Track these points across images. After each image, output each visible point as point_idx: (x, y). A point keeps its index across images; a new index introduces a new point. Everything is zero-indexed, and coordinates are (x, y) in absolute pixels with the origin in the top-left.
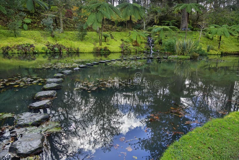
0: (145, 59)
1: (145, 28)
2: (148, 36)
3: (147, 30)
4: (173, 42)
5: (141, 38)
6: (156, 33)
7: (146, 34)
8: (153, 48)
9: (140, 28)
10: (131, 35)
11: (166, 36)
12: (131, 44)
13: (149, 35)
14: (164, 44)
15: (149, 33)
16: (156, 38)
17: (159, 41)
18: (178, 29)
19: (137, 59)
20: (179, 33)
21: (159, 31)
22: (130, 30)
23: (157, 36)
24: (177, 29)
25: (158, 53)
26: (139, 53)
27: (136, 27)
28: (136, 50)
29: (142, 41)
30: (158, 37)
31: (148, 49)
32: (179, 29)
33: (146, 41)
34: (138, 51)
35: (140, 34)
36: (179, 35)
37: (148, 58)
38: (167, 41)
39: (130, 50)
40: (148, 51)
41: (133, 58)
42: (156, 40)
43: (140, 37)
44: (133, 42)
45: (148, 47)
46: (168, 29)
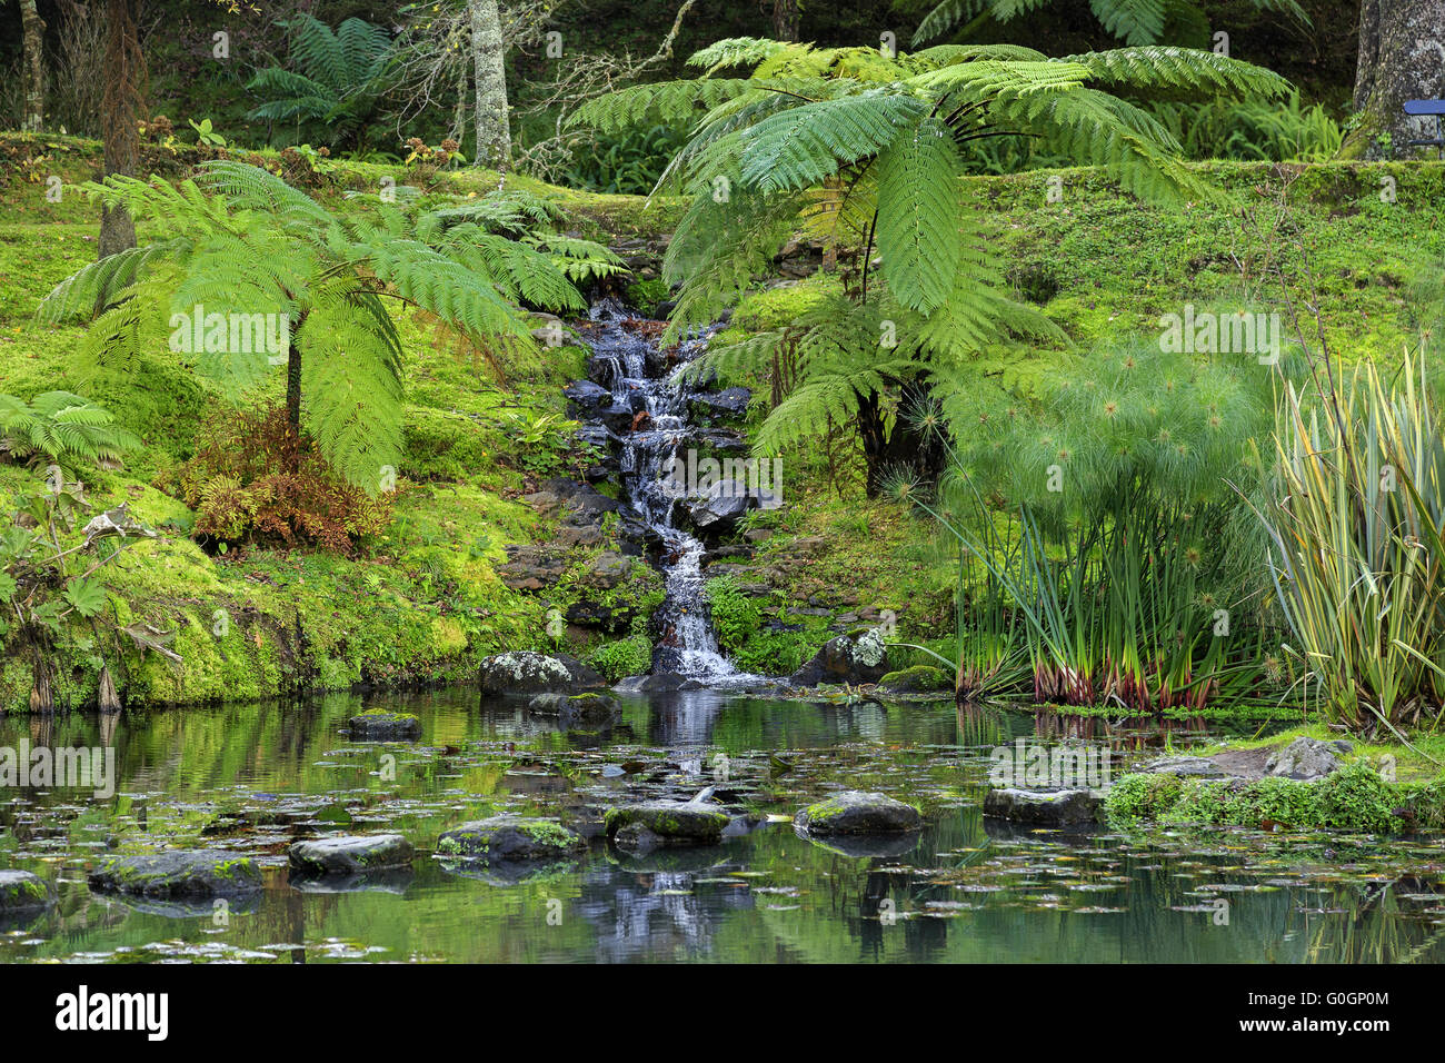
0: (511, 855)
1: (493, 95)
2: (592, 287)
3: (563, 143)
4: (1194, 429)
5: (418, 342)
6: (790, 206)
7: (519, 257)
8: (723, 588)
9: (370, 113)
10: (144, 289)
11: (1042, 288)
12: (152, 508)
13: (601, 262)
14: (989, 466)
15: (603, 227)
16: (794, 330)
17: (868, 406)
18: (1319, 118)
19: (304, 870)
20: (1345, 192)
21: (855, 171)
22: (112, 164)
23: (803, 295)
24: (1285, 122)
25: (846, 694)
26: (378, 714)
27: (272, 92)
28: (292, 639)
29: (434, 420)
30: (836, 313)
31: (591, 622)
32: (1339, 115)
33: (542, 421)
34: (335, 673)
35: (382, 251)
36: (1340, 256)
37: (605, 837)
38: (1054, 408)
39: (126, 652)
40: (608, 652)
41: (216, 858)
42: (784, 375)
43: (386, 330)
44: (216, 464)
45: (603, 559)
46: (1064, 112)
